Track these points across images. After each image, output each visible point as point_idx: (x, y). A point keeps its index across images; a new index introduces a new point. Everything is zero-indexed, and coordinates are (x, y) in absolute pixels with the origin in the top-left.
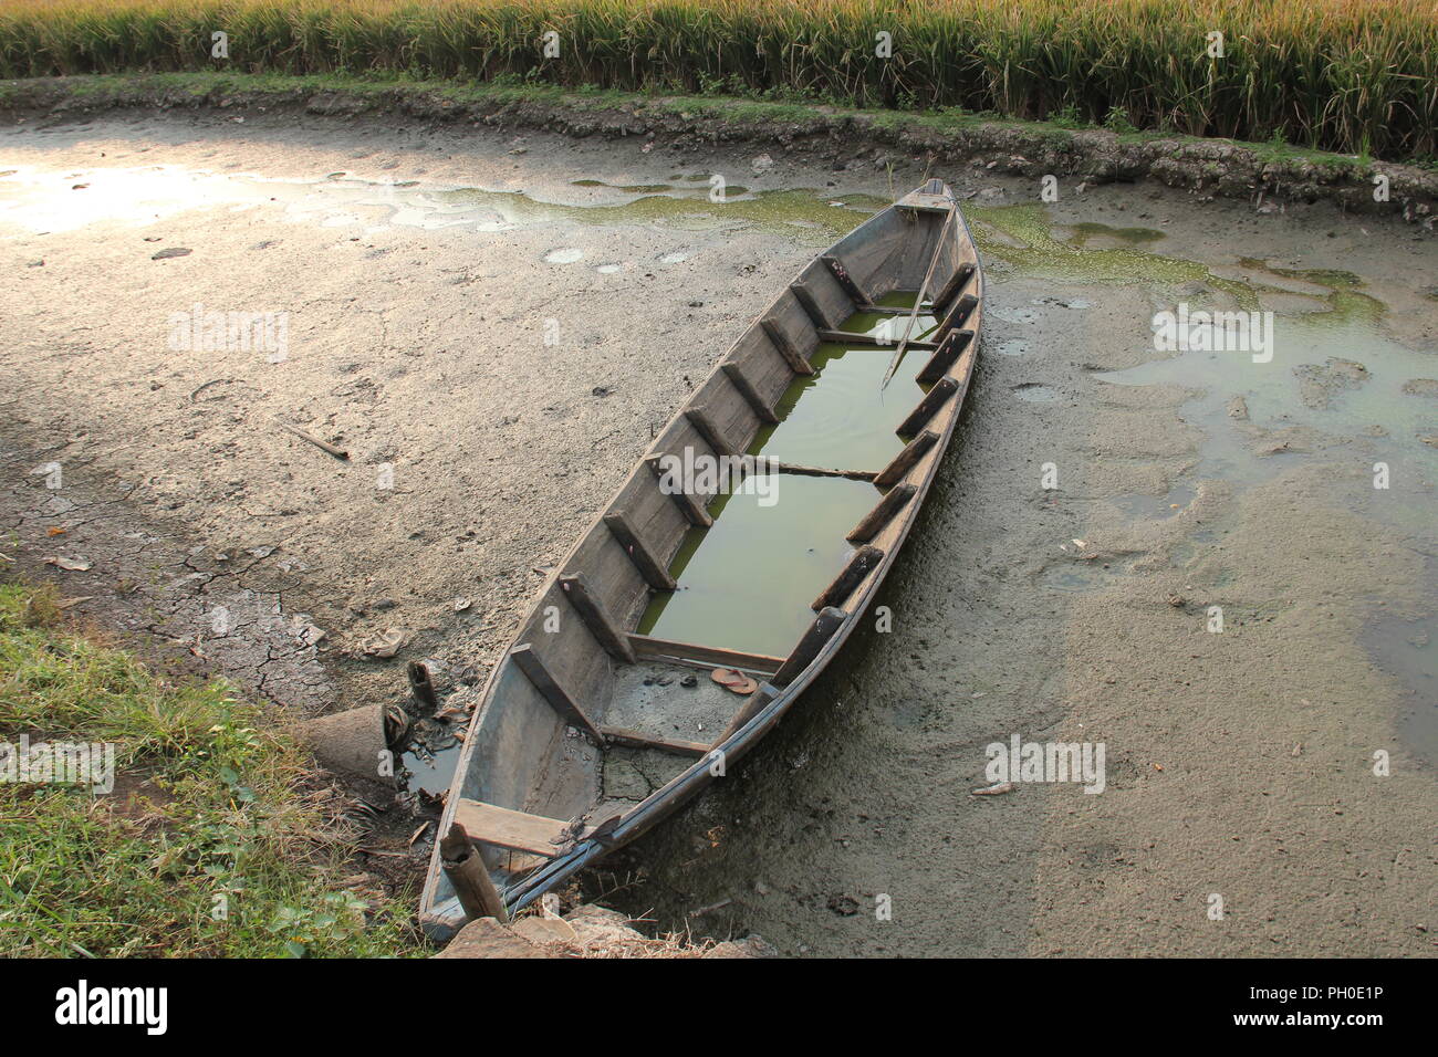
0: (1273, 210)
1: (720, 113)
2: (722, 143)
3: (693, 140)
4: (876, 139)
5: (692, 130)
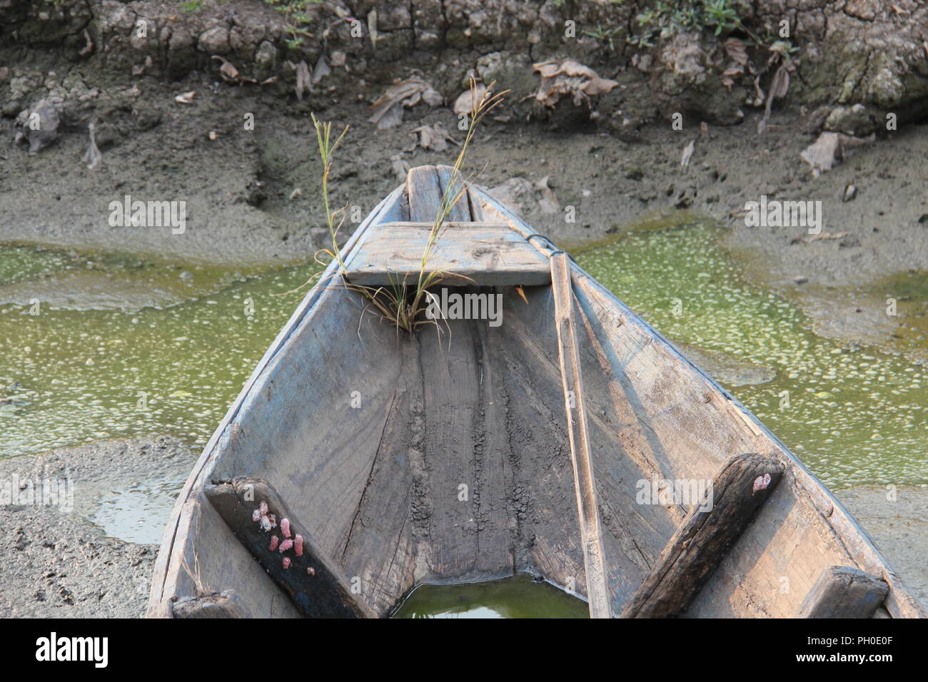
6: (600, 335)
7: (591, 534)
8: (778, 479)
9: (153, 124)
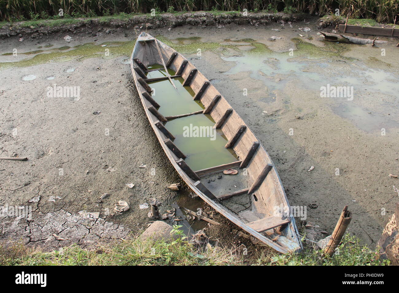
0: (221, 27)
1: (45, 25)
2: (50, 34)
3: (39, 35)
4: (102, 25)
5: (37, 31)
6: (160, 44)
7: (162, 59)
8: (177, 54)
9: (116, 31)
